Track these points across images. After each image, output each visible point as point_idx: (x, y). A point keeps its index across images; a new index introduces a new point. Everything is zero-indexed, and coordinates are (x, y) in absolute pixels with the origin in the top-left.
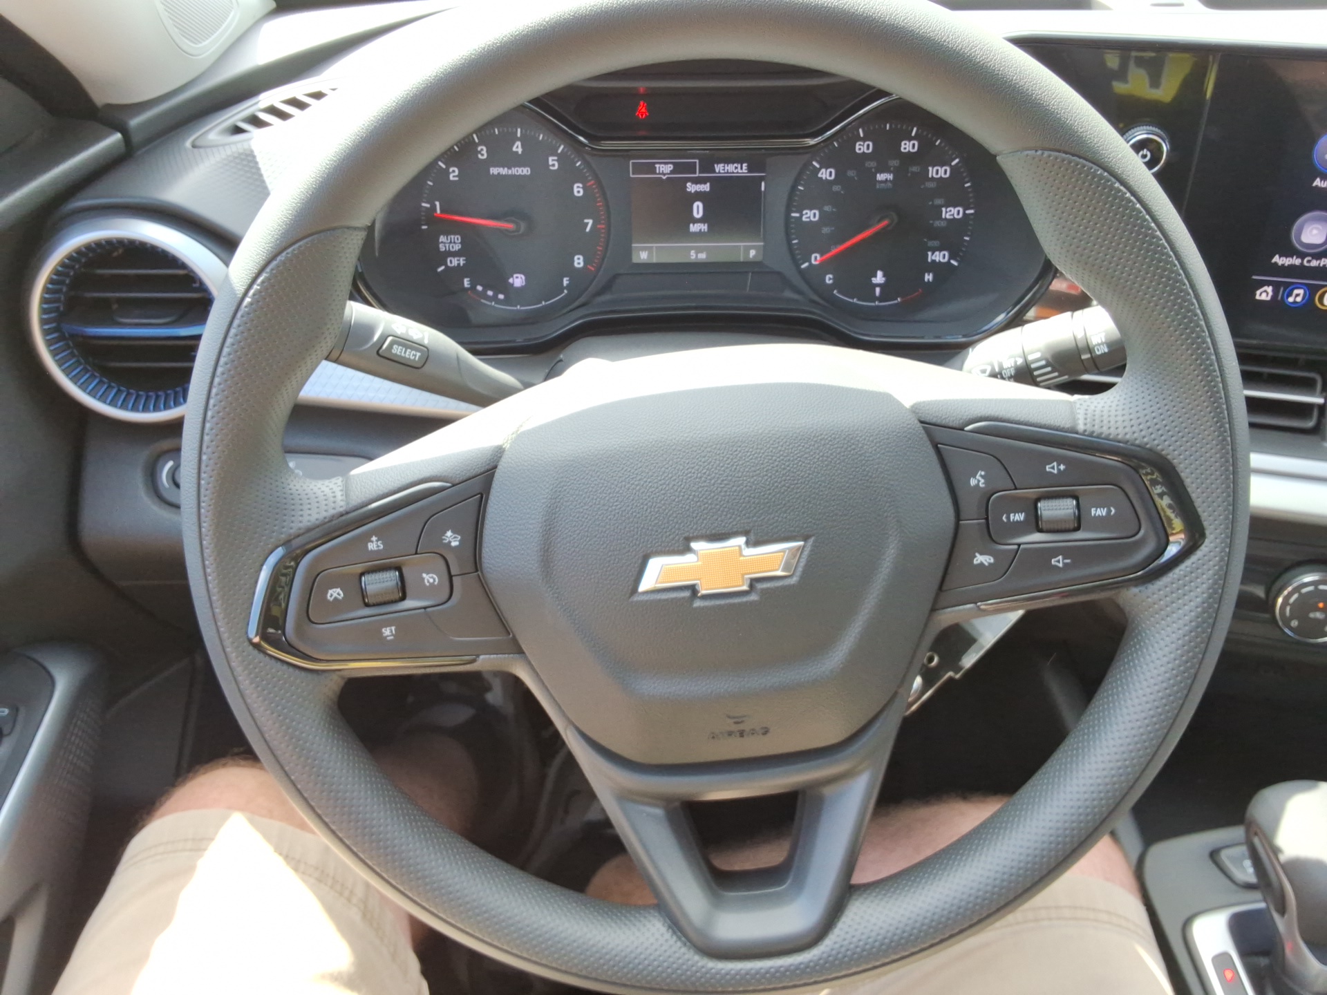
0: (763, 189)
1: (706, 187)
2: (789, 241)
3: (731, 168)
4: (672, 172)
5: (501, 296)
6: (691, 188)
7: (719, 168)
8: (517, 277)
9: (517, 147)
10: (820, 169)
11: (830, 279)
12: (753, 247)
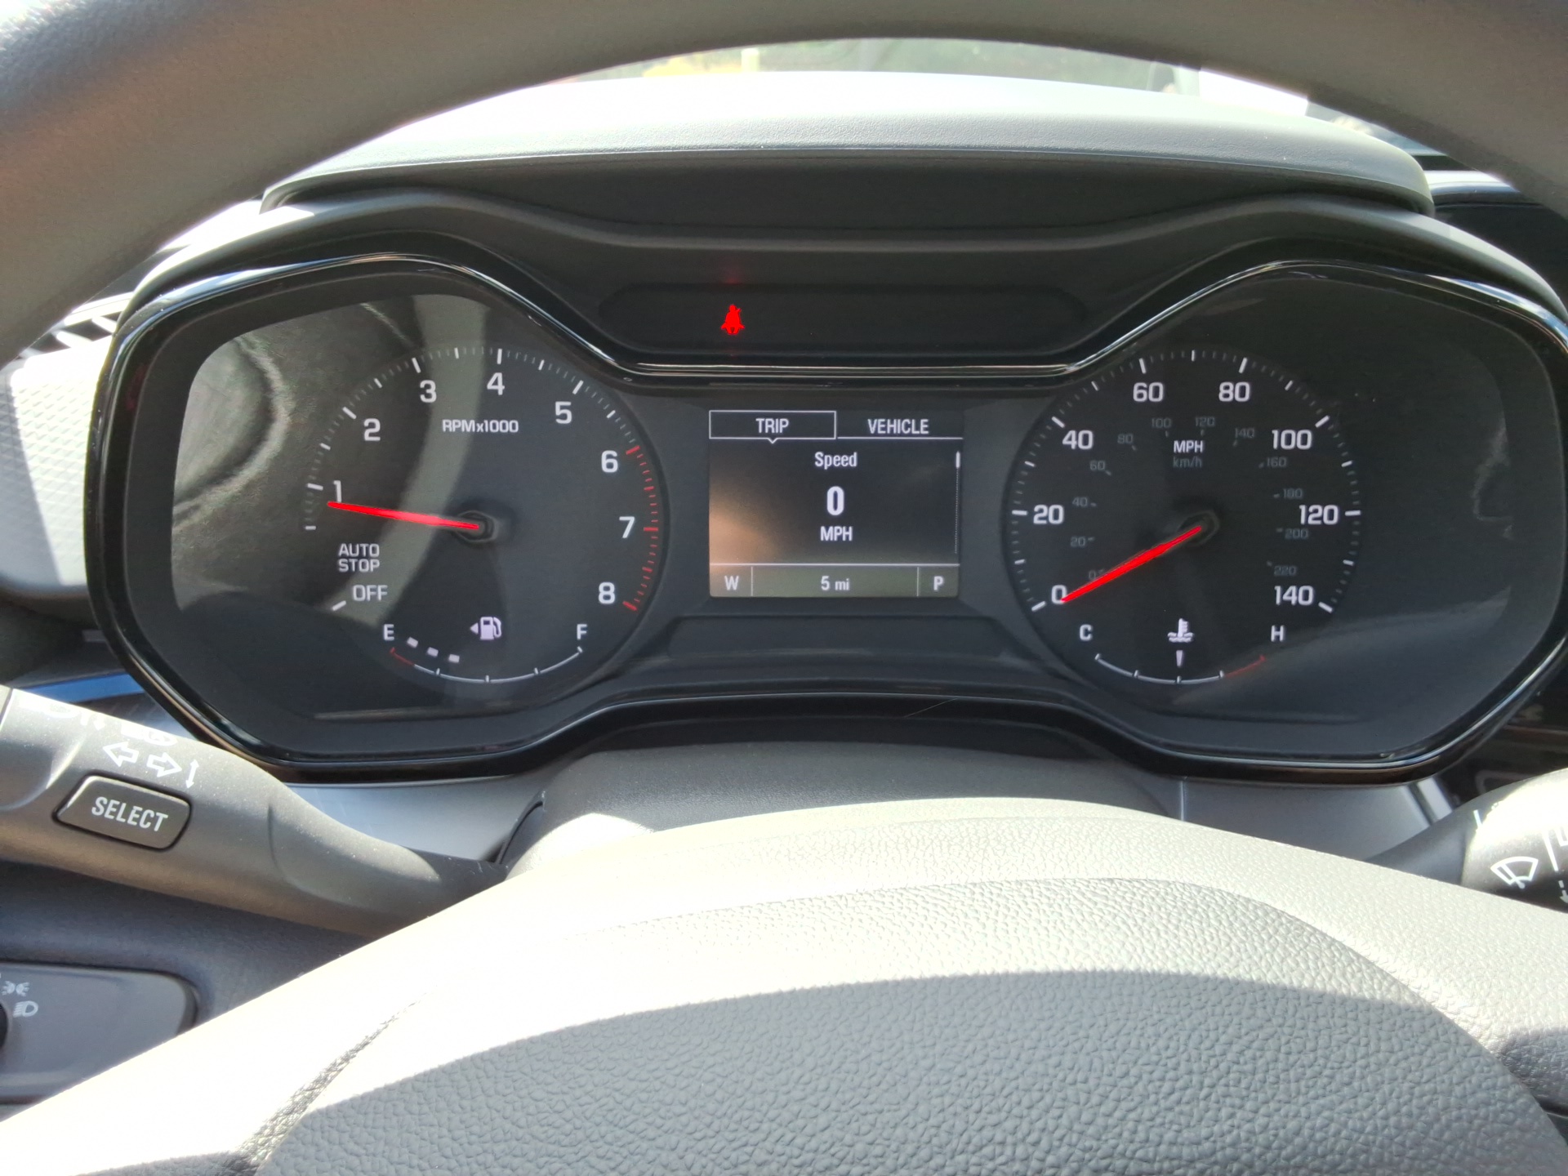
0: (958, 465)
1: (851, 461)
2: (1008, 558)
3: (898, 426)
4: (786, 432)
5: (454, 659)
6: (823, 461)
7: (876, 426)
8: (487, 623)
9: (496, 383)
10: (1064, 432)
11: (1086, 633)
12: (939, 572)
